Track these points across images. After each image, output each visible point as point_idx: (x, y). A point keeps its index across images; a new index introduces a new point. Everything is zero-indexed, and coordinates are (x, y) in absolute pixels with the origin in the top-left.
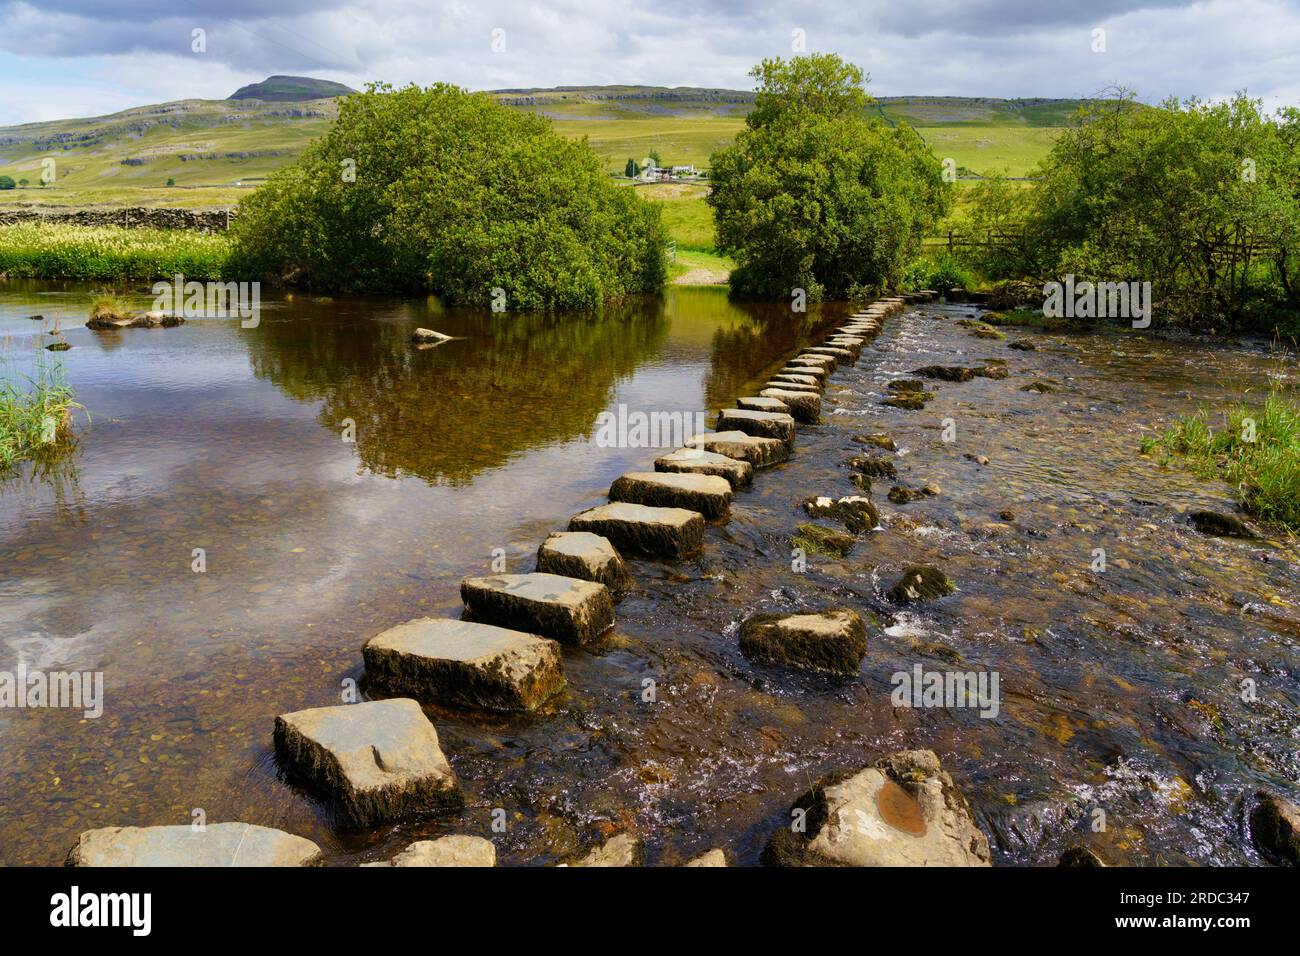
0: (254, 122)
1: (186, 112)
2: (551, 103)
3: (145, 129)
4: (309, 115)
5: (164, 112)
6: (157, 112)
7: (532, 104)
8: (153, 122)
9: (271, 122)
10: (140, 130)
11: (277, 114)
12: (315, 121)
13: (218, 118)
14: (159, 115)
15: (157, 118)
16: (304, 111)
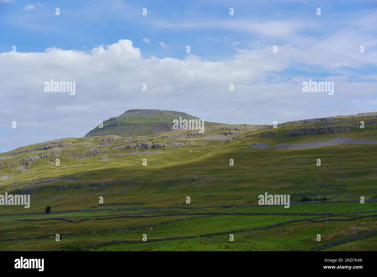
0: (111, 155)
1: (62, 149)
2: (348, 130)
3: (30, 163)
4: (153, 147)
5: (45, 149)
6: (40, 149)
7: (332, 132)
8: (37, 157)
9: (125, 155)
10: (27, 164)
11: (129, 147)
12: (159, 152)
13: (84, 152)
14: (41, 152)
15: (40, 154)
16: (150, 144)
